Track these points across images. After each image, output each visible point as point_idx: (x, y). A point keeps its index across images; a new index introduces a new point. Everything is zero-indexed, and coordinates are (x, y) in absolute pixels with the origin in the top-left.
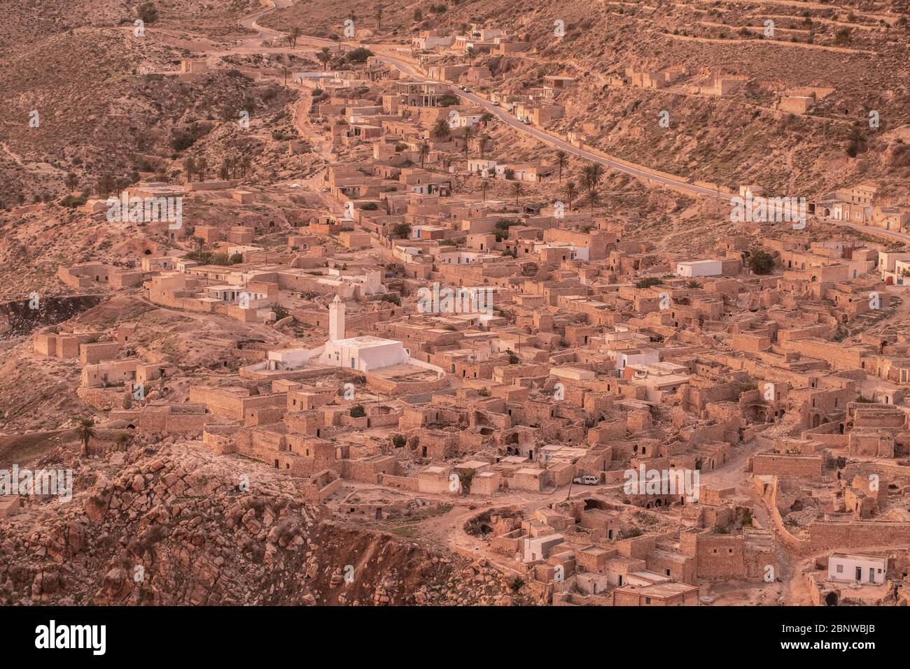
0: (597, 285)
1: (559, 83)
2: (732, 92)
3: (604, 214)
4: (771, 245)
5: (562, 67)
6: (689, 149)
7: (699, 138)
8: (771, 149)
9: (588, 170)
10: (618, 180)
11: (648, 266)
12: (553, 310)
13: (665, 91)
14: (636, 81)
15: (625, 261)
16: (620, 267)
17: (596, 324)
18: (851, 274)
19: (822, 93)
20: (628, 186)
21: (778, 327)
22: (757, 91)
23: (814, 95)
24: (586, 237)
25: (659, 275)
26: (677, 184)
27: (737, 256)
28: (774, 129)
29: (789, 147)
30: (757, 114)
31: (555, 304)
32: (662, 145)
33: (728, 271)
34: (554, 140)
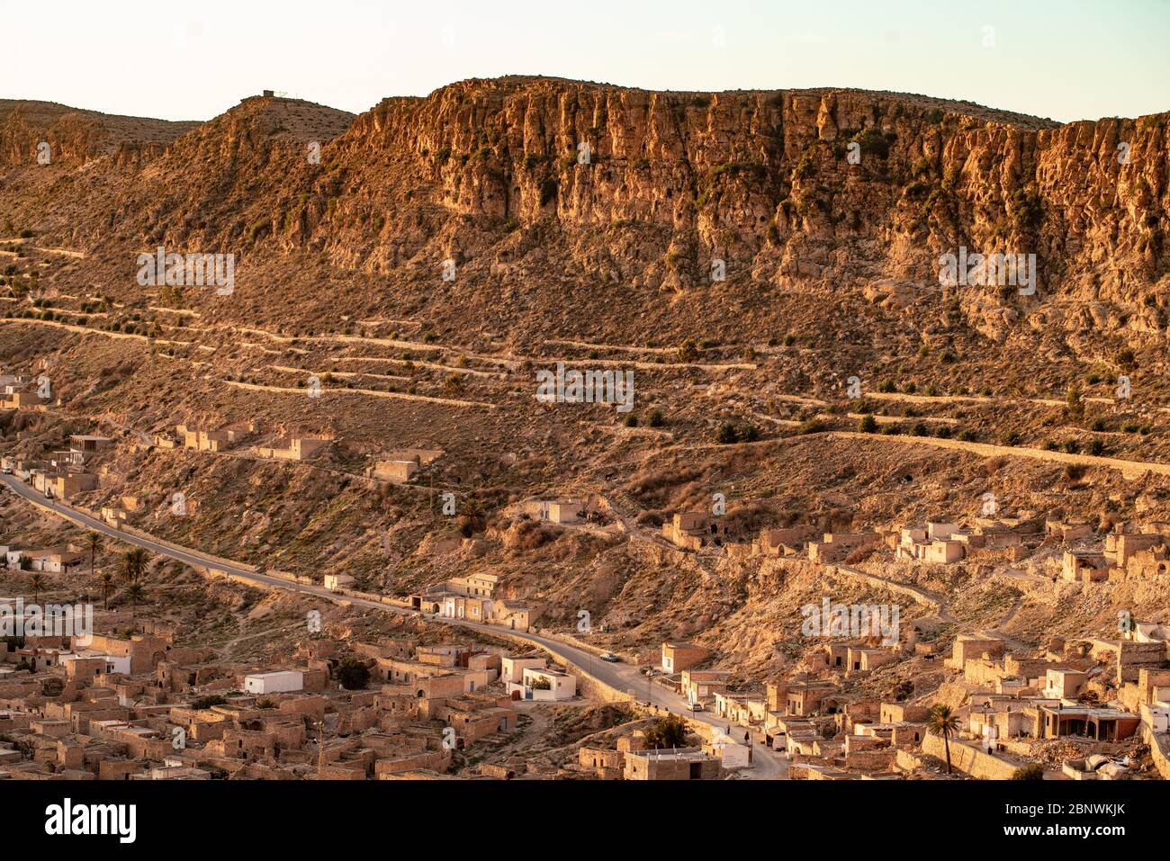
0: (141, 706)
1: (91, 445)
2: (312, 456)
3: (149, 614)
4: (367, 651)
5: (95, 424)
6: (259, 528)
7: (272, 515)
8: (364, 529)
9: (129, 557)
10: (168, 570)
11: (206, 680)
12: (85, 740)
13: (226, 456)
14: (190, 440)
15: (178, 675)
16: (171, 683)
17: (140, 757)
18: (467, 687)
19: (428, 457)
20: (181, 577)
21: (375, 757)
22: (345, 454)
23: (417, 459)
24: (126, 645)
25: (222, 693)
26: (244, 575)
27: (322, 665)
28: (368, 504)
29: (388, 524)
30: (346, 483)
31: (86, 733)
32: (225, 523)
33: (309, 687)
34: (84, 518)
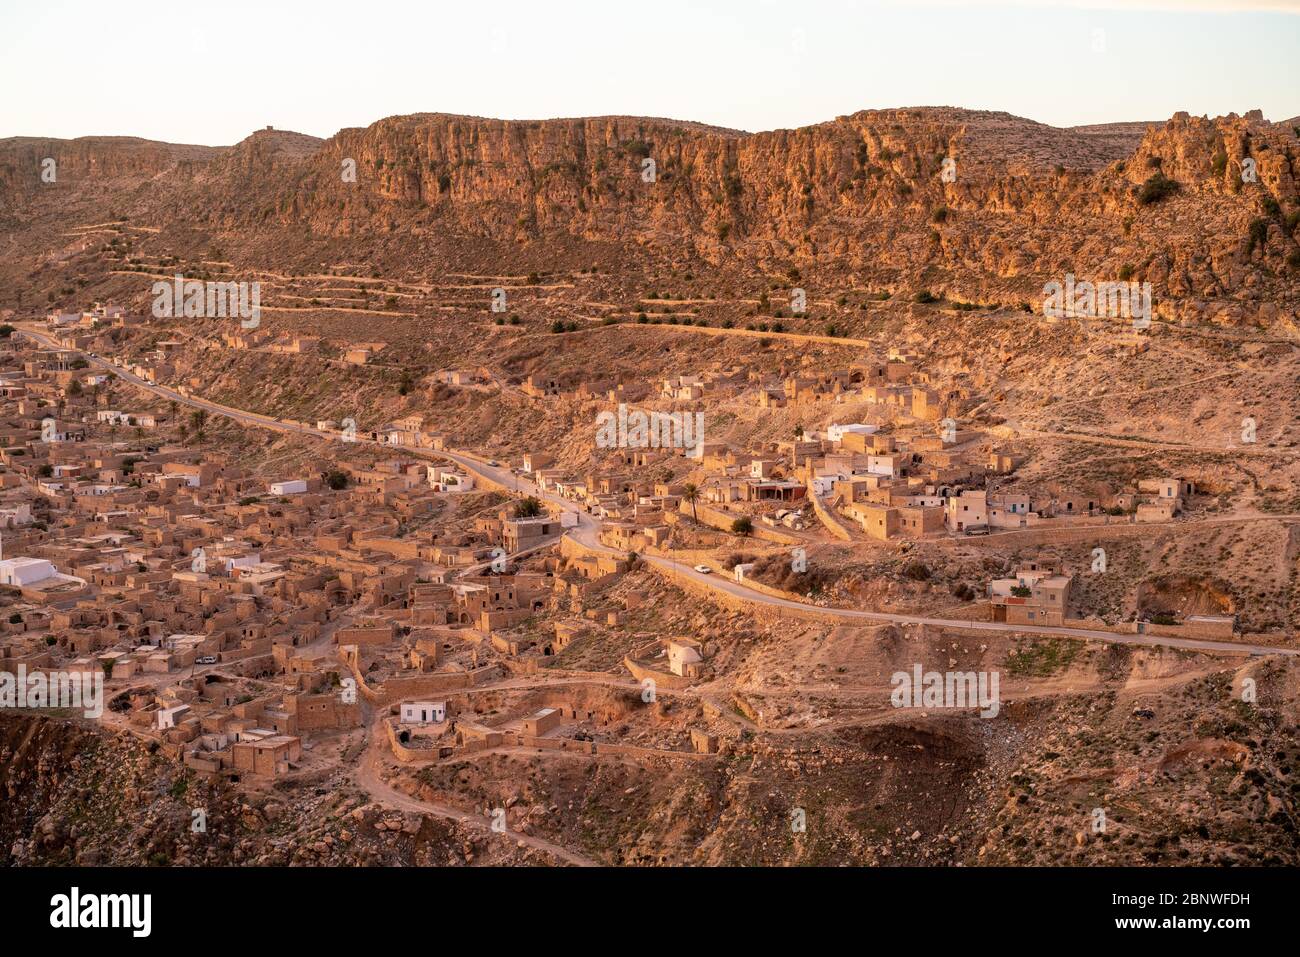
0: (207, 505)
1: (169, 347)
2: (307, 349)
3: (210, 449)
4: (345, 467)
5: (171, 335)
6: (276, 395)
7: (283, 386)
8: (340, 392)
9: (196, 415)
10: (221, 422)
11: (247, 488)
12: (173, 527)
13: (254, 351)
14: (231, 343)
15: (229, 485)
16: (225, 490)
17: (208, 536)
18: (407, 486)
19: (377, 347)
20: (229, 426)
21: (352, 530)
22: (327, 347)
23: (371, 349)
24: (197, 468)
25: (257, 495)
26: (268, 422)
27: (318, 476)
28: (342, 377)
29: (354, 390)
30: (328, 365)
31: (174, 523)
32: (254, 392)
33: (311, 488)
34: (166, 392)
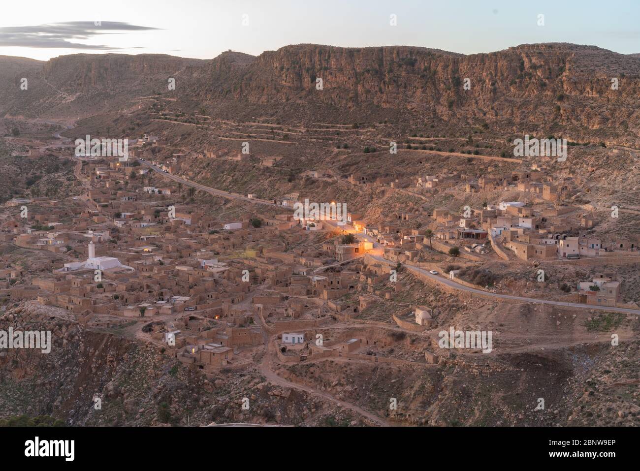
0: (194, 234)
1: (179, 157)
2: (244, 159)
3: (196, 207)
4: (260, 217)
5: (180, 150)
6: (229, 181)
7: (232, 177)
8: (260, 180)
9: (190, 190)
10: (202, 193)
11: (213, 226)
12: (178, 244)
13: (219, 159)
14: (208, 155)
15: (205, 224)
16: (203, 227)
17: (193, 249)
18: (290, 227)
19: (278, 159)
20: (206, 195)
21: (262, 247)
22: (254, 158)
23: (275, 159)
24: (189, 215)
25: (218, 229)
26: (225, 194)
27: (247, 221)
28: (261, 173)
29: (266, 179)
30: (254, 167)
31: (178, 242)
32: (218, 179)
33: (244, 227)
34: (176, 178)
